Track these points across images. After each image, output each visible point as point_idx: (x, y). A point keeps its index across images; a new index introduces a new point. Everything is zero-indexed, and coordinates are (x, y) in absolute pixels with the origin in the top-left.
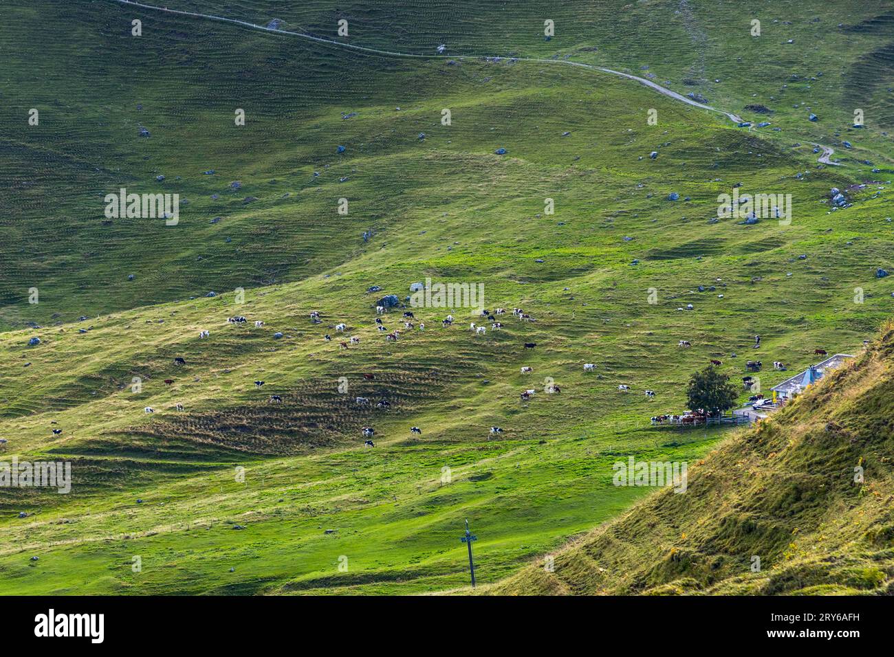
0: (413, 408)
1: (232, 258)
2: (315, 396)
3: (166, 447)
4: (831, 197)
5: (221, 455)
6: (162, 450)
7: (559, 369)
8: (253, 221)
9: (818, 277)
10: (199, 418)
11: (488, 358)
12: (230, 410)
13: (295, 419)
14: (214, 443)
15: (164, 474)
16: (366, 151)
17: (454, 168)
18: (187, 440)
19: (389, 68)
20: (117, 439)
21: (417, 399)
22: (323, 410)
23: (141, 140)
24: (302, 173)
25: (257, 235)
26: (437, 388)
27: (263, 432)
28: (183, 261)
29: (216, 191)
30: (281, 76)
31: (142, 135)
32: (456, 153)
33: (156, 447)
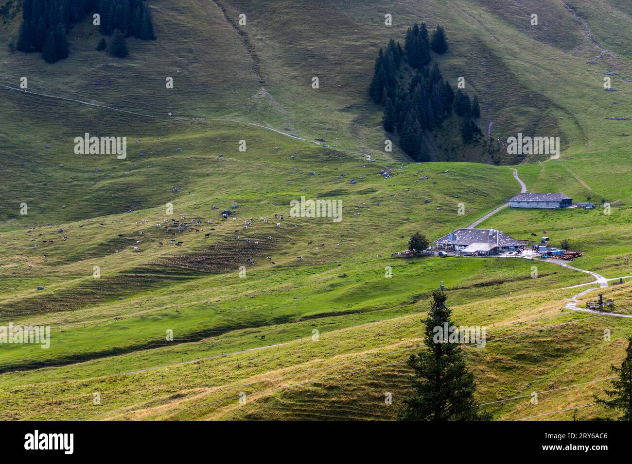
0: (267, 254)
1: (111, 199)
2: (224, 249)
3: (170, 270)
4: (382, 173)
5: (194, 273)
6: (169, 271)
7: (323, 238)
8: (115, 184)
9: (403, 203)
10: (179, 258)
11: (289, 233)
12: (191, 255)
13: (219, 258)
14: (190, 268)
15: (174, 281)
16: (154, 155)
17: (203, 162)
18: (177, 267)
19: (149, 122)
20: (147, 267)
21: (267, 250)
22: (229, 255)
23: (47, 149)
24: (126, 164)
25: (120, 189)
26: (273, 246)
27: (208, 264)
28: (87, 200)
29: (90, 171)
30: (102, 124)
31: (47, 148)
32: (200, 156)
33: (166, 270)
